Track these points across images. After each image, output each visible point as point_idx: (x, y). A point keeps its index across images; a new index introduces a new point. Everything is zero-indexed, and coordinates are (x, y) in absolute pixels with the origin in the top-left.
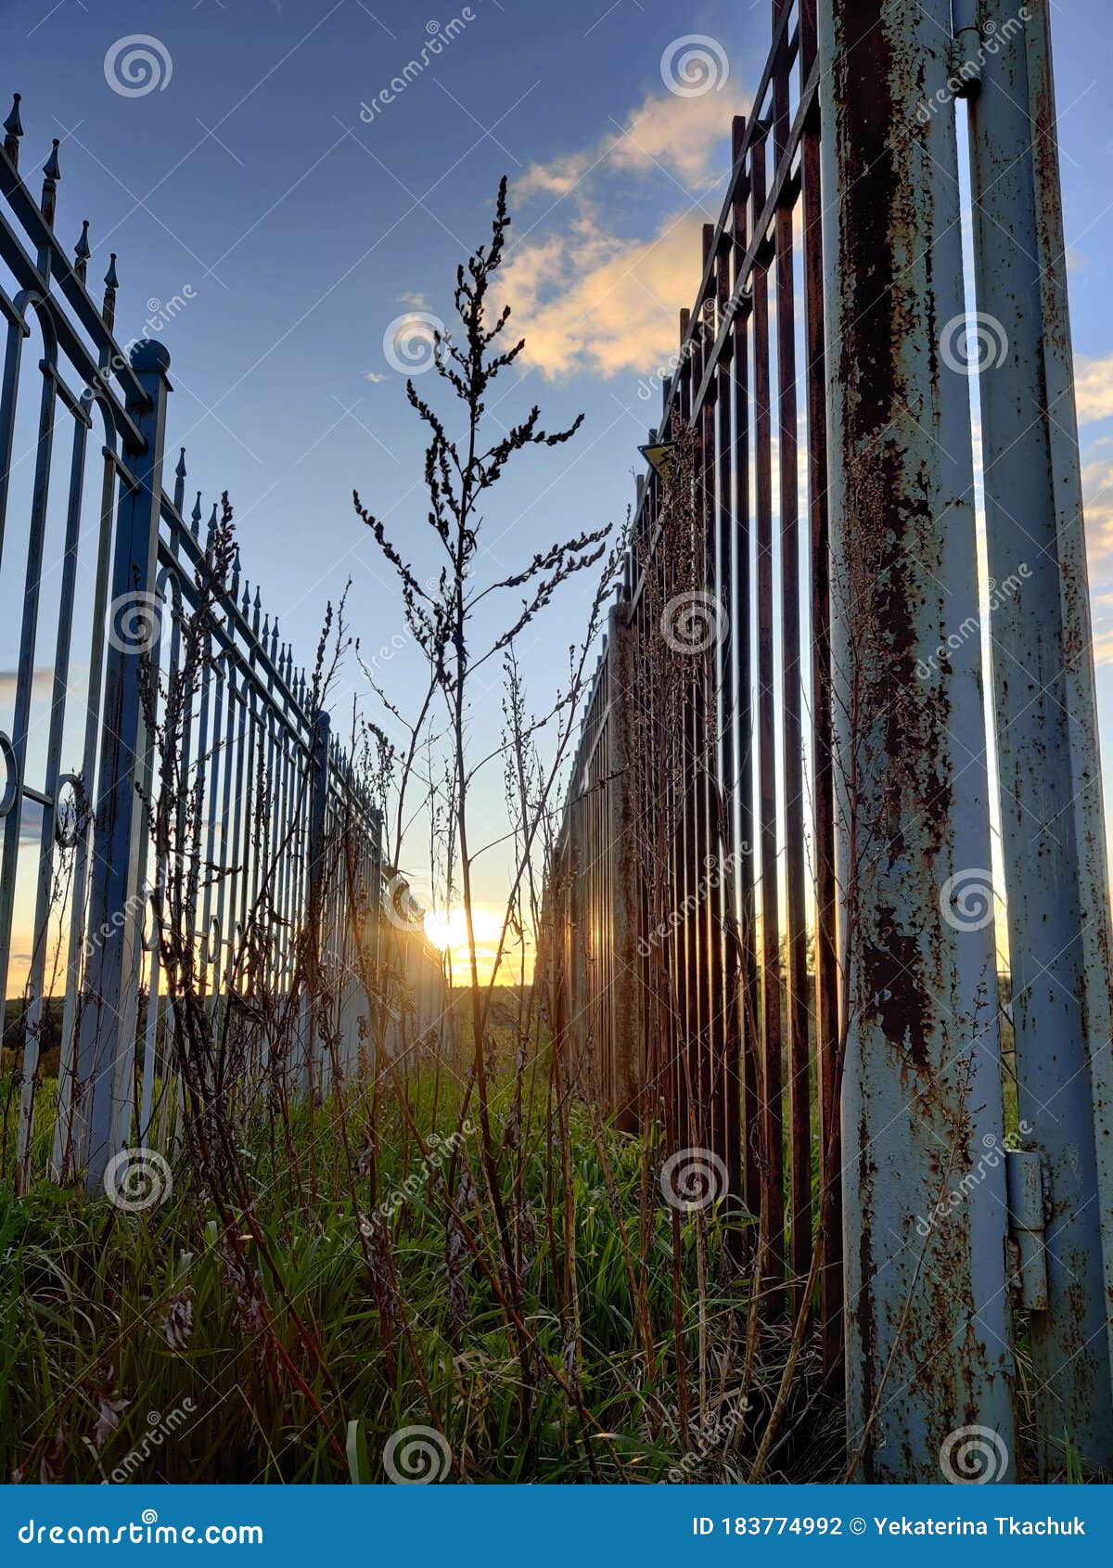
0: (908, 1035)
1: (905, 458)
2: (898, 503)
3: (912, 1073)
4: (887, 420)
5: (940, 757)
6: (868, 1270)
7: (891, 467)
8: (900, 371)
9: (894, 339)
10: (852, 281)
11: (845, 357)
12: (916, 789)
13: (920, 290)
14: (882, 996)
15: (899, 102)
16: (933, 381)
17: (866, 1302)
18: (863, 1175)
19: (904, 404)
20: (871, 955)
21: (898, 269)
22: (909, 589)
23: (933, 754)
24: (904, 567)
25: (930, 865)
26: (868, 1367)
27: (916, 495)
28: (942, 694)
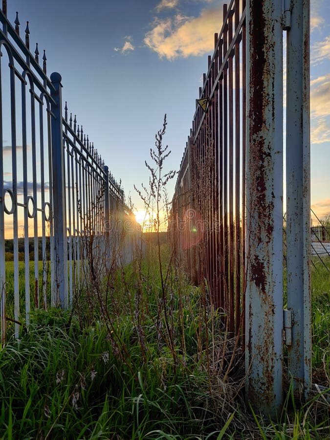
0: (261, 285)
1: (265, 141)
2: (263, 153)
3: (262, 294)
4: (261, 130)
5: (271, 219)
6: (251, 337)
7: (261, 143)
8: (264, 117)
9: (263, 107)
10: (253, 89)
11: (250, 111)
12: (265, 227)
13: (271, 93)
14: (255, 276)
15: (267, 37)
16: (273, 120)
17: (250, 343)
18: (250, 316)
19: (265, 126)
20: (253, 266)
21: (265, 88)
22: (265, 176)
23: (269, 218)
24: (264, 170)
25: (268, 245)
26: (250, 357)
27: (267, 151)
28: (272, 203)
